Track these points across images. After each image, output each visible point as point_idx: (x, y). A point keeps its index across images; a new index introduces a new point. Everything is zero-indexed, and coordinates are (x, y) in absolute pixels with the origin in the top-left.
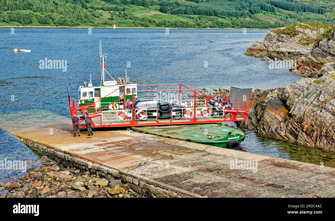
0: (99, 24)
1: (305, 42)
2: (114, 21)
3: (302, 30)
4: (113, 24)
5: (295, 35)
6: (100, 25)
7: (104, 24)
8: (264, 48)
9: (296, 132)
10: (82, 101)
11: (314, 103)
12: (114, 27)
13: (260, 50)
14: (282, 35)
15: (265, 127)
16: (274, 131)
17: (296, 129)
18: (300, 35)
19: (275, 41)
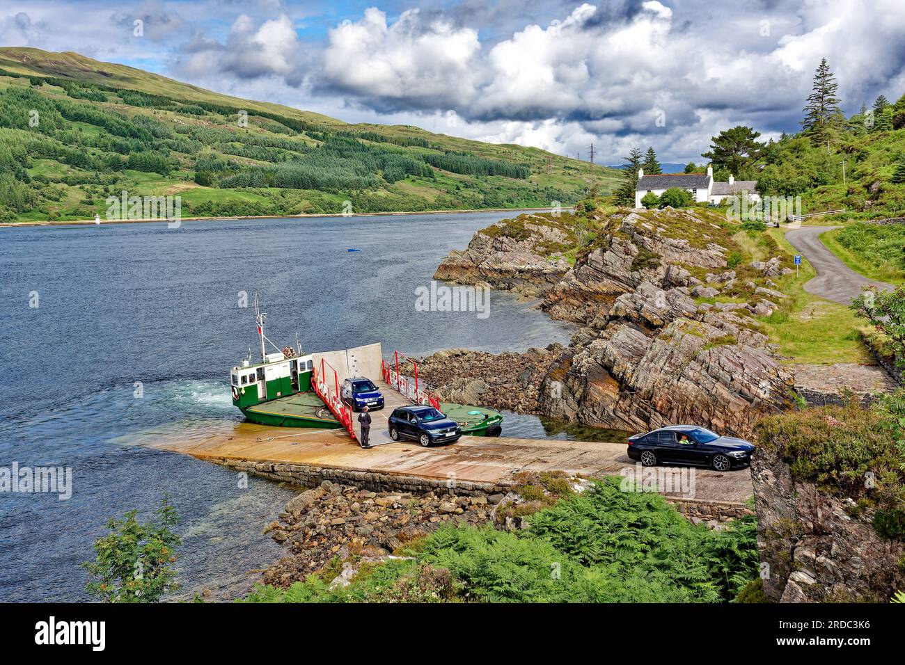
0: (60, 216)
1: (543, 249)
2: (95, 207)
3: (534, 228)
4: (95, 214)
5: (524, 237)
6: (63, 216)
7: (75, 214)
8: (471, 264)
9: (646, 413)
10: (241, 389)
11: (667, 369)
12: (98, 221)
13: (462, 267)
14: (500, 239)
15: (595, 410)
16: (612, 414)
17: (646, 409)
18: (533, 237)
19: (488, 249)
